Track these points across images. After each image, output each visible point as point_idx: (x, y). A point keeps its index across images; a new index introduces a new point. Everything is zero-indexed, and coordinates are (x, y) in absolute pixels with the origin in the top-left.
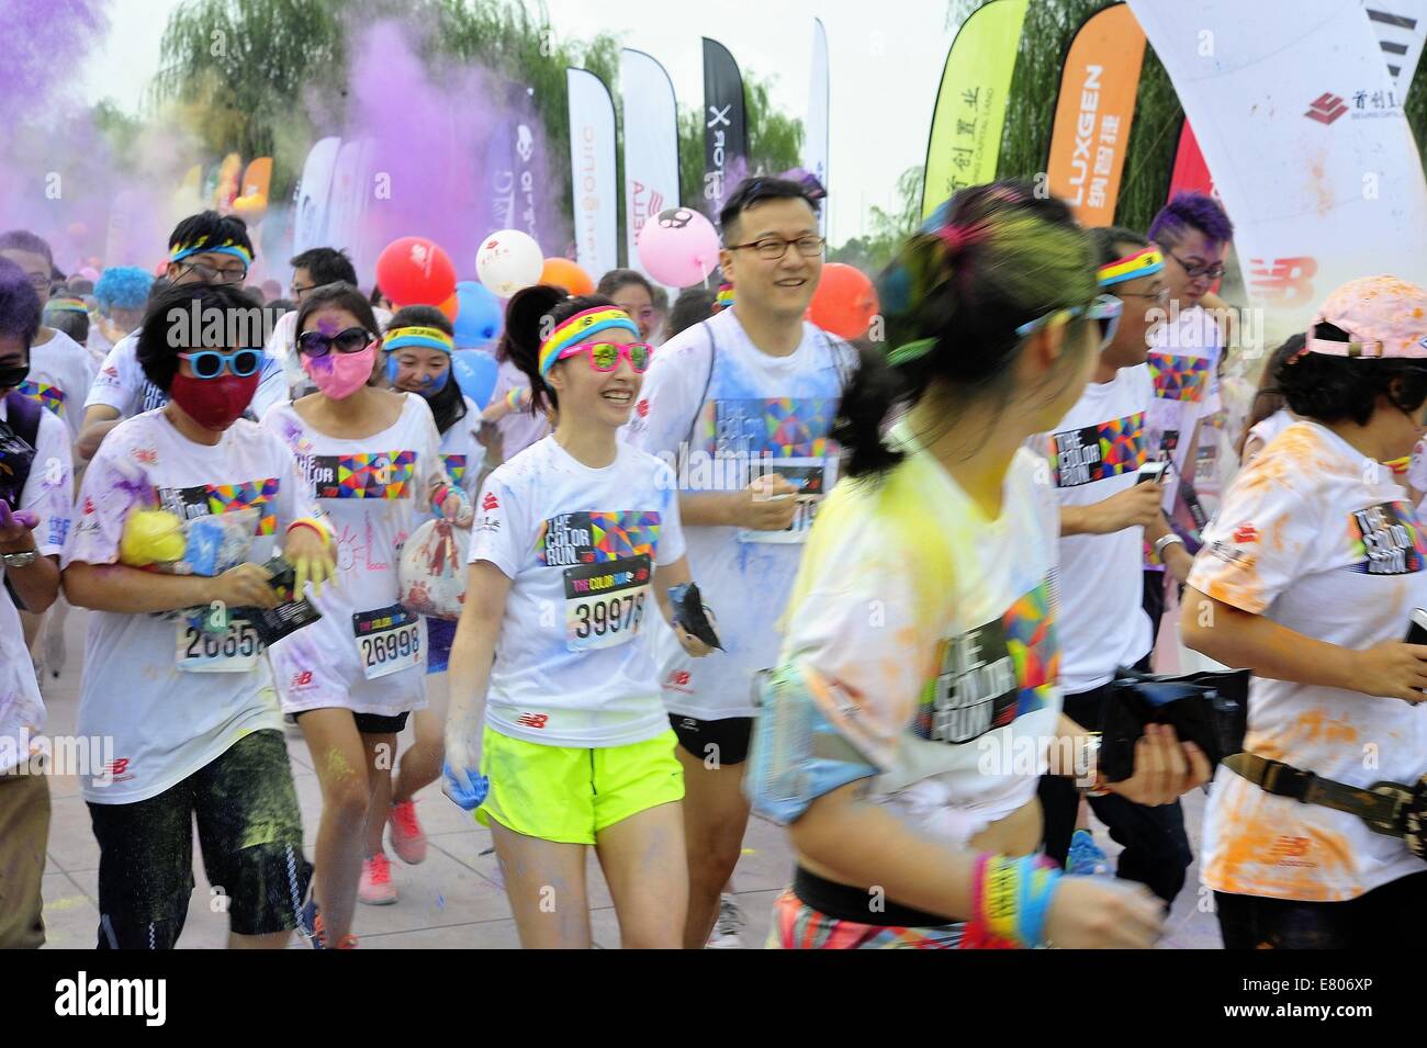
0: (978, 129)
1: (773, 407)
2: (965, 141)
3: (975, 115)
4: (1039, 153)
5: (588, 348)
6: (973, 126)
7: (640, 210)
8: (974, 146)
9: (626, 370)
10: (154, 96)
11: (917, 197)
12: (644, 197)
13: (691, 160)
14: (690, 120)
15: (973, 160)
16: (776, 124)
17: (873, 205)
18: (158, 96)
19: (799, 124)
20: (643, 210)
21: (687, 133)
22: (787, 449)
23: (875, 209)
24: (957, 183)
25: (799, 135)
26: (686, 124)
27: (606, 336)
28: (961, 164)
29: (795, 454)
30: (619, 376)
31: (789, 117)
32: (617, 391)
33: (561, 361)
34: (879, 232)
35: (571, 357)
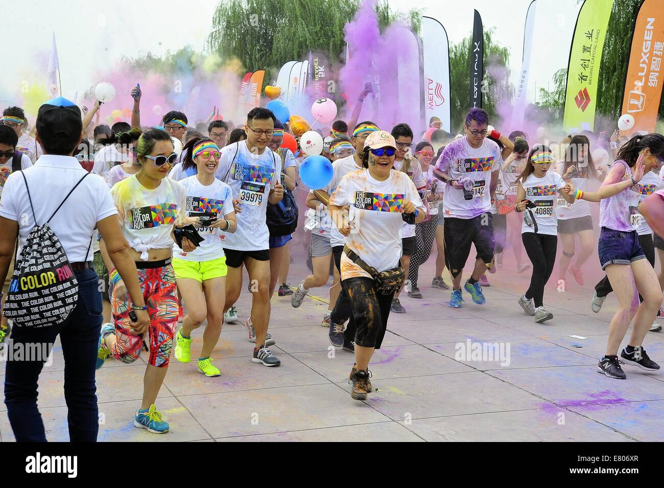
0: (592, 49)
1: (253, 168)
2: (587, 56)
3: (591, 43)
4: (623, 61)
5: (202, 153)
6: (590, 48)
7: (431, 92)
8: (590, 58)
9: (213, 159)
10: (210, 43)
11: (564, 83)
12: (433, 86)
13: (454, 68)
14: (454, 49)
15: (590, 65)
16: (495, 50)
17: (541, 87)
18: (211, 44)
19: (506, 50)
20: (432, 92)
21: (452, 55)
22: (255, 179)
23: (543, 89)
24: (583, 76)
25: (506, 55)
26: (453, 51)
27: (207, 149)
28: (585, 67)
29: (256, 181)
30: (210, 160)
31: (501, 47)
32: (210, 164)
33: (196, 156)
34: (544, 100)
35: (198, 155)
